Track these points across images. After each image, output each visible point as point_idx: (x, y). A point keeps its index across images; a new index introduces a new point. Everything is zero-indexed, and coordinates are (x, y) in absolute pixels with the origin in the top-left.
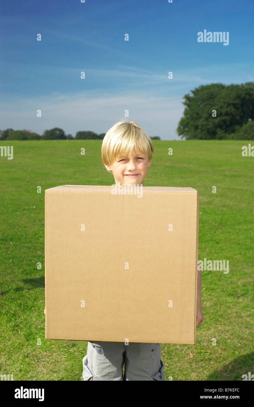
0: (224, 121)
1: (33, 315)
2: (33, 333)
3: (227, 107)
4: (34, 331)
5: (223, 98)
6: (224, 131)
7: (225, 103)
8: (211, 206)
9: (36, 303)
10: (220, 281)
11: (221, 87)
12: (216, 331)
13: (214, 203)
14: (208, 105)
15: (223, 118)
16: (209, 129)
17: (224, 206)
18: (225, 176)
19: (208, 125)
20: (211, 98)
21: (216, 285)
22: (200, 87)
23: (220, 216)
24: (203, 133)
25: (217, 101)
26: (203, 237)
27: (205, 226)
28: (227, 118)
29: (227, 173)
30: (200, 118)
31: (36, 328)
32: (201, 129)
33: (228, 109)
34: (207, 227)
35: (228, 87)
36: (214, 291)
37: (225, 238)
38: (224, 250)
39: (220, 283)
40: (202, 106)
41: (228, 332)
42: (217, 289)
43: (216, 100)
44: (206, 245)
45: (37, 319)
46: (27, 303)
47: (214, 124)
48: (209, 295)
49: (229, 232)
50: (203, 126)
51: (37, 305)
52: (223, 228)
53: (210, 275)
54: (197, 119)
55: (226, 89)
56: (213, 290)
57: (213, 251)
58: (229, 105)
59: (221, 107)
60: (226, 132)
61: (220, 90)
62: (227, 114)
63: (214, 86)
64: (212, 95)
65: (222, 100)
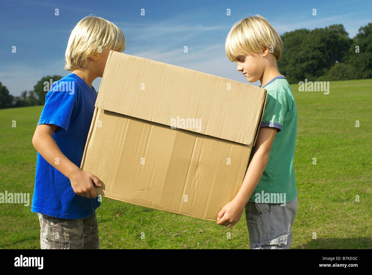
0: (312, 65)
1: (152, 227)
2: (155, 240)
3: (313, 52)
4: (155, 238)
5: (308, 43)
6: (312, 75)
7: (310, 47)
8: (307, 135)
9: (153, 218)
10: (323, 191)
11: (305, 32)
12: (324, 228)
13: (310, 132)
14: (294, 50)
15: (311, 62)
16: (296, 75)
17: (320, 134)
18: (318, 110)
19: (295, 70)
20: (296, 44)
21: (320, 194)
22: (284, 34)
23: (317, 142)
24: (291, 78)
25: (303, 46)
26: (302, 159)
27: (304, 151)
28: (314, 61)
29: (319, 108)
30: (287, 64)
31: (157, 236)
32: (288, 75)
33: (315, 53)
34: (305, 151)
35: (313, 32)
36: (319, 199)
37: (324, 158)
38: (324, 167)
39: (323, 192)
40: (288, 52)
41: (336, 228)
42: (321, 197)
43: (301, 45)
44: (306, 165)
45: (156, 230)
46: (145, 219)
47: (302, 68)
48: (315, 202)
49: (327, 154)
50: (290, 71)
51: (154, 219)
52: (321, 151)
53: (313, 187)
54: (284, 65)
55: (310, 34)
56: (317, 198)
57: (314, 169)
58: (315, 49)
59: (308, 52)
60: (314, 75)
61: (304, 35)
62: (313, 58)
63: (298, 32)
64: (297, 40)
65: (308, 45)
